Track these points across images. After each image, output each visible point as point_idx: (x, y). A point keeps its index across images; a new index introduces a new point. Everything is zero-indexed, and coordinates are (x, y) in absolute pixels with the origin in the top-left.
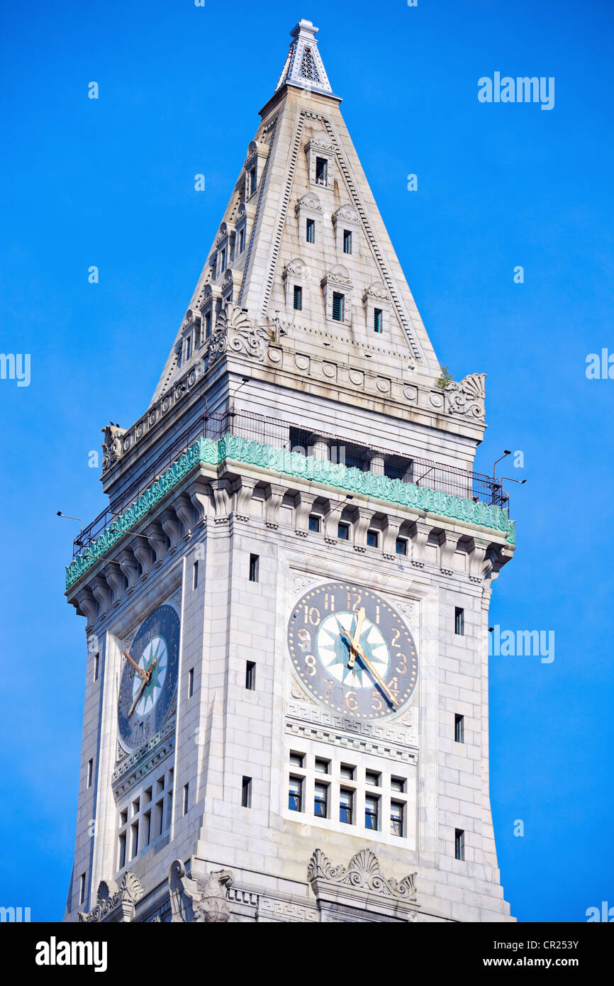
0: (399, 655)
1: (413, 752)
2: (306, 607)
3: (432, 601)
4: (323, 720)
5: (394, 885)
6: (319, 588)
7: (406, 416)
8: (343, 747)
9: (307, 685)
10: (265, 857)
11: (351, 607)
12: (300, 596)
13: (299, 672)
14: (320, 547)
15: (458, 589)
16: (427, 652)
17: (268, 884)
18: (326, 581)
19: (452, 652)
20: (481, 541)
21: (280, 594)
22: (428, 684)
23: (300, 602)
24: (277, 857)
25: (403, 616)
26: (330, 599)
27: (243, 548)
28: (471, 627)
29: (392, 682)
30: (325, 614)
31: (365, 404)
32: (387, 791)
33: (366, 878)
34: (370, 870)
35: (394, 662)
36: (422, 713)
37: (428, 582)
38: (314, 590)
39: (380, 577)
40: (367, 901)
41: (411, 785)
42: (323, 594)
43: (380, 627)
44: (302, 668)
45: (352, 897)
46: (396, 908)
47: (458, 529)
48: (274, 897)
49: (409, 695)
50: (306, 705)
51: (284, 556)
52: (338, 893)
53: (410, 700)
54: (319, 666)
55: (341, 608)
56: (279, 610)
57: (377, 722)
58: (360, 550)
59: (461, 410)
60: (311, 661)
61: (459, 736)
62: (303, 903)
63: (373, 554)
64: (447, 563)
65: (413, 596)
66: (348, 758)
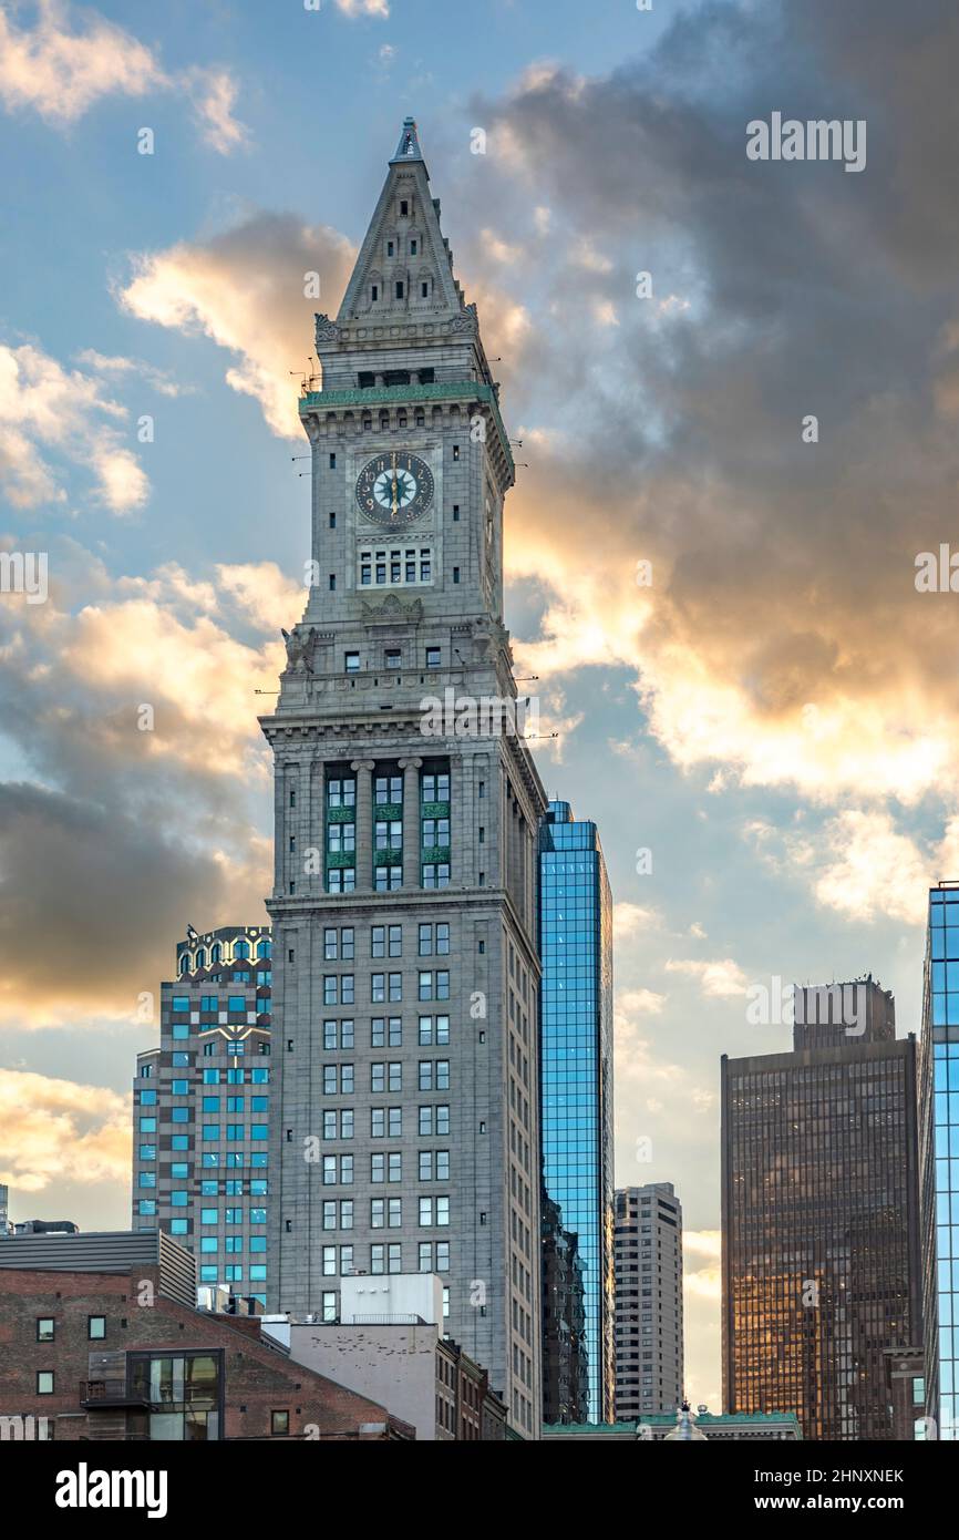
0: (422, 483)
1: (432, 533)
2: (367, 473)
3: (439, 446)
4: (378, 532)
5: (408, 607)
6: (374, 461)
7: (425, 344)
8: (392, 542)
9: (368, 516)
11: (393, 465)
12: (362, 469)
13: (363, 511)
14: (372, 438)
15: (454, 436)
16: (438, 475)
17: (340, 627)
18: (376, 455)
19: (450, 472)
20: (463, 404)
21: (348, 472)
22: (438, 496)
23: (363, 472)
24: (345, 612)
25: (424, 461)
26: (380, 464)
28: (462, 454)
29: (418, 500)
30: (378, 474)
31: (401, 345)
32: (418, 558)
33: (392, 608)
34: (393, 604)
35: (419, 487)
36: (436, 511)
37: (436, 437)
38: (371, 463)
39: (407, 443)
40: (391, 620)
41: (432, 551)
42: (376, 464)
43: (411, 471)
44: (365, 509)
45: (386, 620)
46: (408, 620)
47: (448, 402)
48: (343, 632)
49: (428, 503)
50: (367, 527)
51: (350, 449)
52: (376, 620)
53: (429, 507)
54: (375, 503)
55: (387, 467)
56: (350, 479)
57: (410, 524)
58: (394, 432)
60: (370, 502)
61: (456, 518)
62: (360, 631)
63: (403, 431)
64: (447, 423)
65: (429, 447)
66: (395, 547)
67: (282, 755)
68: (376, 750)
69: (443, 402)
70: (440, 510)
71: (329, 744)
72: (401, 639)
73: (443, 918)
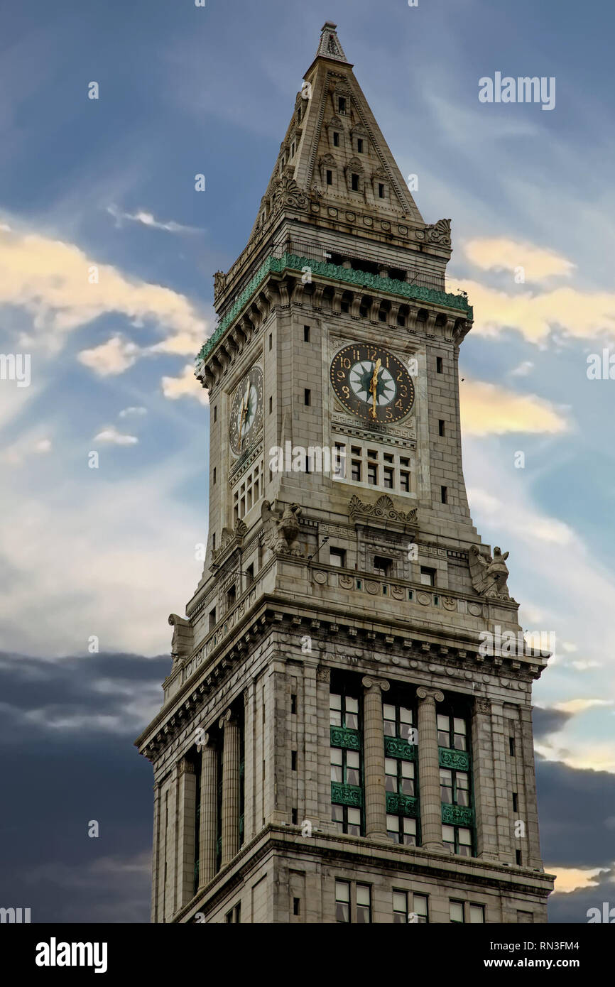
0: (402, 386)
1: (413, 443)
2: (342, 358)
3: (422, 353)
4: (356, 424)
5: (403, 516)
6: (350, 346)
7: (401, 244)
8: (369, 440)
9: (344, 404)
10: (321, 501)
11: (371, 357)
12: (337, 351)
13: (338, 396)
14: (349, 322)
15: (438, 346)
16: (420, 384)
17: (325, 516)
18: (353, 342)
19: (435, 383)
20: (452, 317)
21: (324, 350)
22: (421, 403)
23: (338, 355)
24: (329, 502)
25: (404, 363)
26: (356, 353)
27: (300, 322)
28: (447, 369)
29: (398, 403)
30: (354, 362)
31: (374, 237)
32: (397, 465)
33: (385, 511)
34: (388, 508)
35: (399, 390)
36: (418, 420)
37: (419, 342)
38: (346, 348)
39: (388, 339)
40: (386, 525)
41: (412, 462)
42: (352, 350)
43: (389, 370)
44: (341, 395)
45: (377, 522)
46: (405, 529)
47: (436, 309)
48: (329, 523)
49: (410, 409)
50: (344, 415)
51: (325, 327)
52: (368, 521)
53: (410, 413)
54: (351, 392)
55: (364, 358)
56: (324, 358)
57: (390, 425)
58: (375, 324)
59: (436, 241)
60: (346, 389)
61: (441, 433)
62: (347, 527)
63: (383, 326)
64: (430, 331)
65: (410, 351)
66: (373, 446)
67: (283, 648)
68: (394, 670)
69: (431, 308)
70: (424, 419)
71: (340, 648)
72: (394, 549)
73: (479, 898)
